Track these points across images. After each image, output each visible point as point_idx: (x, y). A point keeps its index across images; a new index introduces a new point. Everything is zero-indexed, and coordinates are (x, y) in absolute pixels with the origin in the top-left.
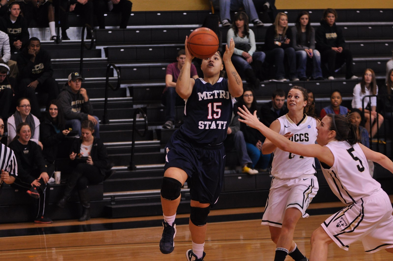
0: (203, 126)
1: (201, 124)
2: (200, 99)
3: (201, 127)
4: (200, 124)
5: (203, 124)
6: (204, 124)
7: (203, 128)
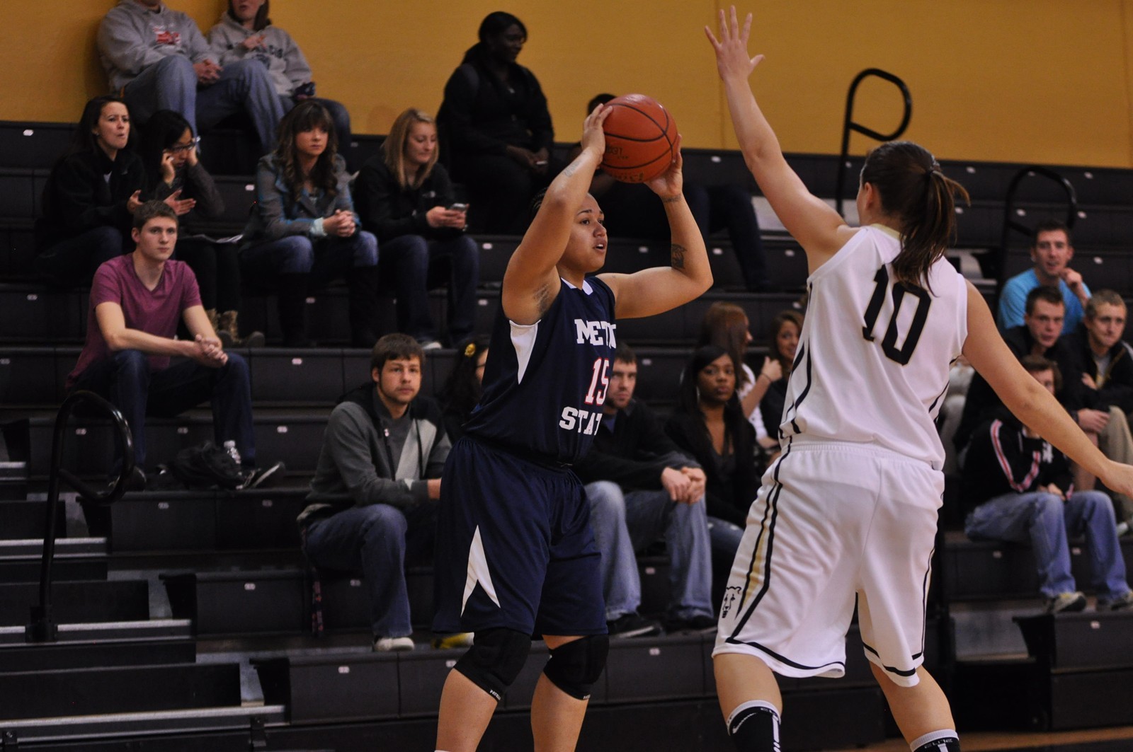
0: (573, 421)
1: (570, 414)
2: (580, 341)
3: (567, 422)
4: (565, 415)
5: (574, 417)
6: (577, 418)
7: (571, 427)
